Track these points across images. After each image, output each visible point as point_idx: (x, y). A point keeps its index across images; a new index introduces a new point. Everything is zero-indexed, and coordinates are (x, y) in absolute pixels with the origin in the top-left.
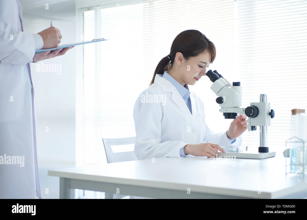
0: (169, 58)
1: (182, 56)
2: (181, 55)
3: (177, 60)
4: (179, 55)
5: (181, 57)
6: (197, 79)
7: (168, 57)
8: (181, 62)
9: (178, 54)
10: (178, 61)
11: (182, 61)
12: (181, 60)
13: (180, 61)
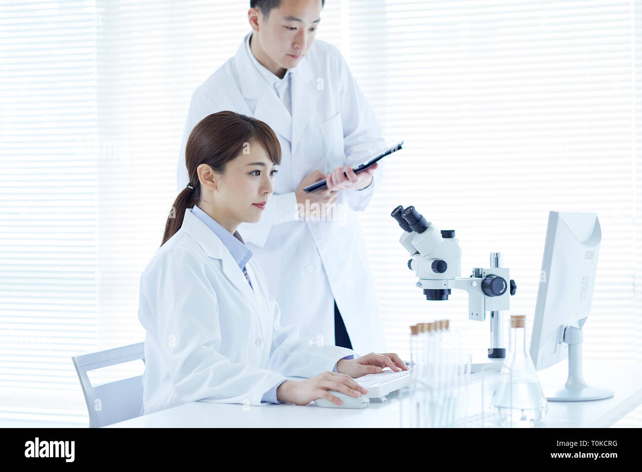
0: (192, 188)
1: (211, 169)
2: (207, 170)
3: (204, 182)
4: (203, 169)
5: (209, 173)
6: (260, 205)
7: (189, 187)
8: (214, 182)
9: (200, 169)
10: (206, 183)
11: (214, 180)
12: (211, 179)
13: (209, 182)
